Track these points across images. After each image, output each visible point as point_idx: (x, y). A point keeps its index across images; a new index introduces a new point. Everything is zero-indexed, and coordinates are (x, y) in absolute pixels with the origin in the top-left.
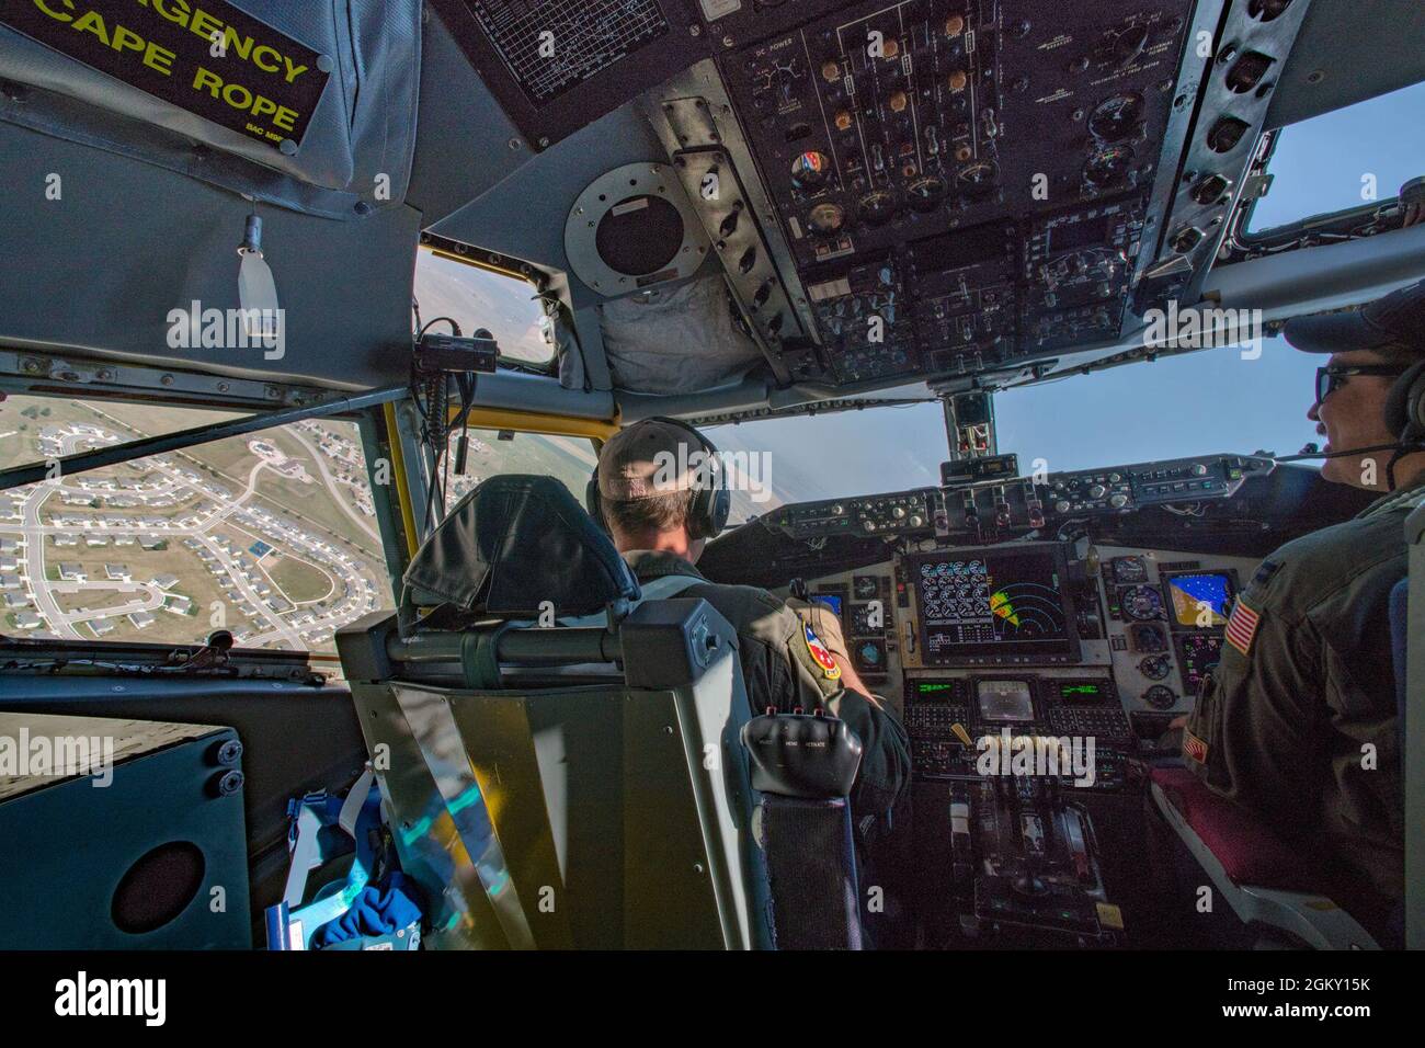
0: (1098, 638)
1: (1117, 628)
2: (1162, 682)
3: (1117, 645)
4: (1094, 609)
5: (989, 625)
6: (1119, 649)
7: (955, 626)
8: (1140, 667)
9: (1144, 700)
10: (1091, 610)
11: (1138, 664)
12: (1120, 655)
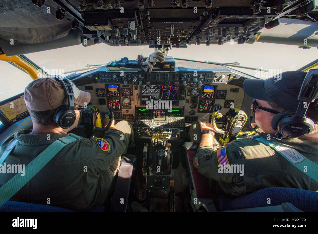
0: (183, 100)
1: (188, 98)
2: (193, 110)
3: (187, 101)
4: (184, 94)
5: (158, 96)
6: (187, 103)
7: (150, 96)
8: (190, 107)
9: (189, 114)
10: (183, 94)
11: (190, 106)
12: (187, 104)
